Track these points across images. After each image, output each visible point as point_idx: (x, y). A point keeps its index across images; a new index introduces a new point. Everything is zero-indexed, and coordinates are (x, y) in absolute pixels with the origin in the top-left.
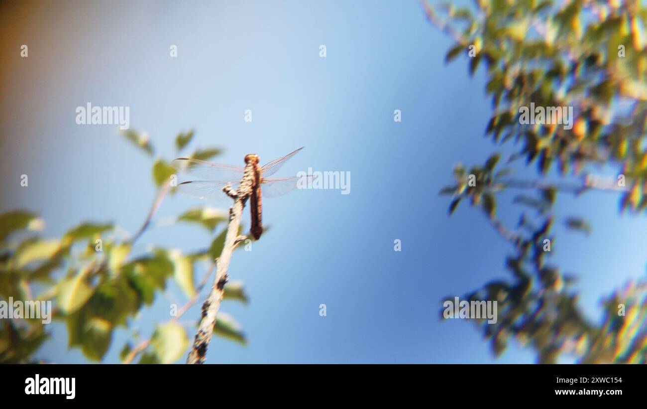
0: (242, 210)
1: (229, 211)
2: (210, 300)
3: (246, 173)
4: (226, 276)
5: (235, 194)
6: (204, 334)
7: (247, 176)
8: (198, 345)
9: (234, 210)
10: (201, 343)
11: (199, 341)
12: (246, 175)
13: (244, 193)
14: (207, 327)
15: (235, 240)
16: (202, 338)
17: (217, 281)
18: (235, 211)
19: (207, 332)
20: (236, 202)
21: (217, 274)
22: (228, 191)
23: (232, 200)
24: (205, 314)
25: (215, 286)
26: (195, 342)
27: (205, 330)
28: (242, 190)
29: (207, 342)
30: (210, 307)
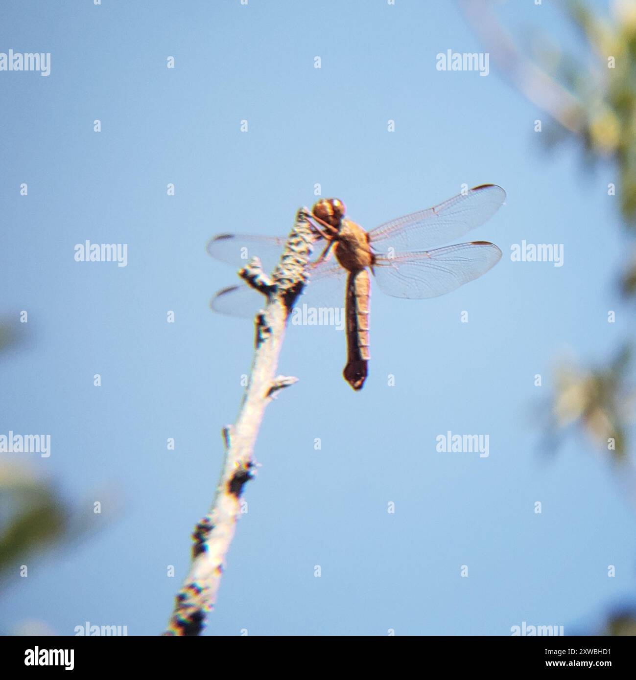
0: (287, 319)
1: (256, 320)
2: (213, 517)
3: (294, 235)
4: (249, 465)
5: (269, 282)
6: (198, 591)
7: (298, 244)
8: (184, 616)
9: (267, 319)
10: (191, 611)
11: (187, 607)
12: (294, 240)
13: (290, 280)
14: (205, 578)
15: (272, 385)
16: (193, 600)
17: (229, 476)
18: (270, 322)
19: (207, 588)
20: (270, 301)
21: (229, 461)
22: (255, 277)
23: (262, 297)
24: (200, 549)
25: (225, 488)
26: (177, 610)
27: (200, 584)
28: (287, 274)
29: (206, 609)
30: (214, 532)
